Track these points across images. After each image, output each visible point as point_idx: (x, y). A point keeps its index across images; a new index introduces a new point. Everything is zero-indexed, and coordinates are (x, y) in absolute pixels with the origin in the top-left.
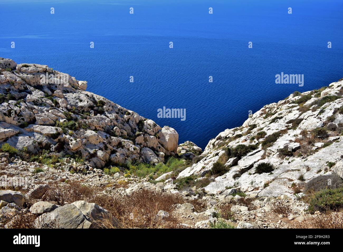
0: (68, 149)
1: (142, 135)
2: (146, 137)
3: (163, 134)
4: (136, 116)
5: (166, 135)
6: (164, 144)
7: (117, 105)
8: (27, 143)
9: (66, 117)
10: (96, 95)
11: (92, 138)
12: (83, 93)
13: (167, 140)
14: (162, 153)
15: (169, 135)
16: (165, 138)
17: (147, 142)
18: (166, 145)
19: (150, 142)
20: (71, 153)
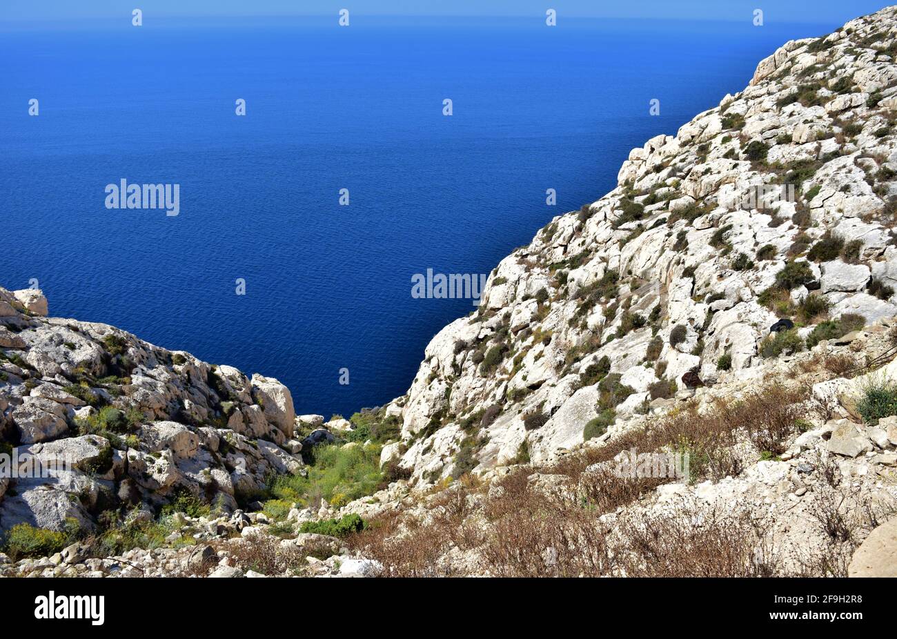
0: (151, 491)
1: (237, 408)
2: (247, 413)
3: (266, 394)
4: (197, 362)
5: (276, 394)
6: (279, 420)
7: (145, 342)
8: (56, 505)
9: (83, 399)
10: (88, 323)
11: (181, 441)
12: (56, 325)
13: (283, 408)
14: (294, 443)
15: (281, 392)
16: (275, 404)
17: (251, 425)
18: (283, 420)
19: (257, 422)
20: (163, 499)
